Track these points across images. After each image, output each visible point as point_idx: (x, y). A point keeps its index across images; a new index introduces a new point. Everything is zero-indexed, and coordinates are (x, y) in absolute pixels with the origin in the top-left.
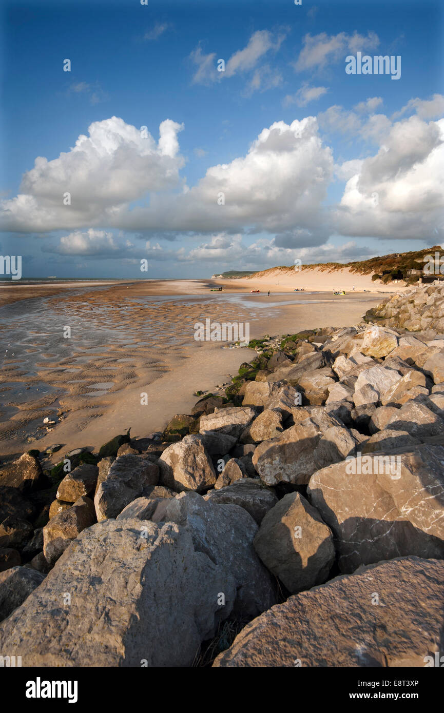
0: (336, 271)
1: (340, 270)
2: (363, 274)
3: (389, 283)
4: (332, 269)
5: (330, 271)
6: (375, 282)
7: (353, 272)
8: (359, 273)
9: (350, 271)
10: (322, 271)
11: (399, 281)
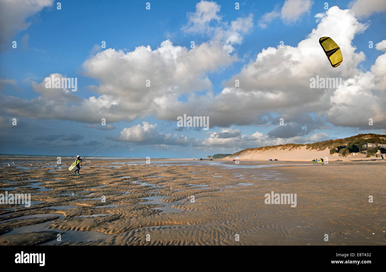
0: (295, 149)
1: (298, 148)
2: (319, 150)
3: (347, 155)
4: (292, 148)
5: (290, 149)
6: (333, 155)
7: (310, 149)
8: (315, 150)
9: (306, 148)
10: (284, 149)
11: (357, 154)
